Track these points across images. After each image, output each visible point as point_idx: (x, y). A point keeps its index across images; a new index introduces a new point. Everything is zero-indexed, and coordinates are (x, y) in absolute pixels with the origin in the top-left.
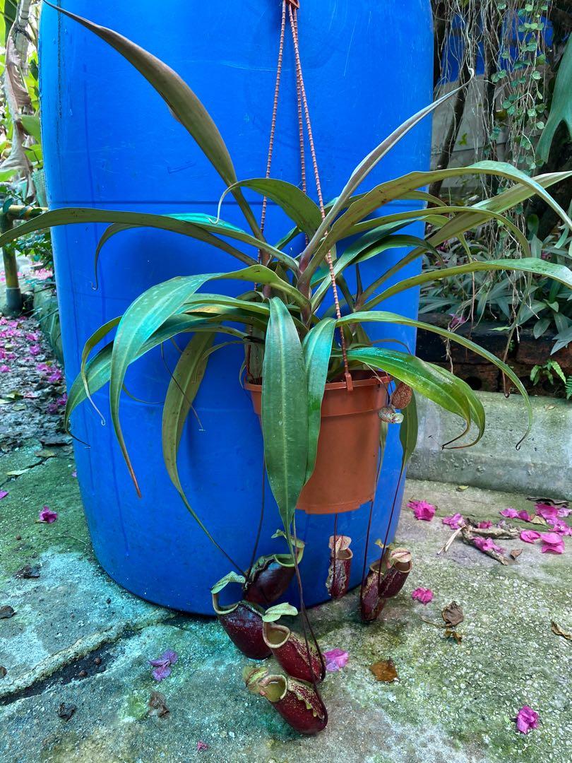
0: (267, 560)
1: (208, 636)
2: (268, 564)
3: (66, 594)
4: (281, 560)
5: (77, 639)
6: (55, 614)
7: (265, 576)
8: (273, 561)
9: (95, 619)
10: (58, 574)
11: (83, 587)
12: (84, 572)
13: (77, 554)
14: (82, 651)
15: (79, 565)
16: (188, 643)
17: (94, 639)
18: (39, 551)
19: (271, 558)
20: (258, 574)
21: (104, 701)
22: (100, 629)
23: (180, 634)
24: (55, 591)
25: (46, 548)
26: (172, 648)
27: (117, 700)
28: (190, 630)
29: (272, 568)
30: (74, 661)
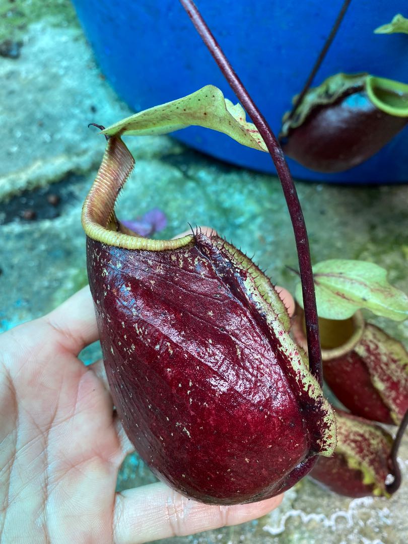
0: (349, 84)
1: (223, 197)
2: (346, 94)
3: (44, 89)
4: (380, 93)
5: (35, 159)
6: (21, 116)
7: (333, 118)
8: (360, 90)
9: (68, 133)
10: (43, 57)
11: (69, 82)
12: (76, 60)
13: (73, 32)
14: (38, 179)
15: (73, 48)
16: (189, 203)
17: (58, 165)
18: (30, 21)
19: (358, 83)
20: (317, 110)
21: (40, 270)
22: (70, 150)
23: (179, 185)
24: (32, 82)
25: (38, 17)
26: (161, 206)
27: (60, 274)
28: (197, 181)
29: (354, 105)
30: (25, 193)
